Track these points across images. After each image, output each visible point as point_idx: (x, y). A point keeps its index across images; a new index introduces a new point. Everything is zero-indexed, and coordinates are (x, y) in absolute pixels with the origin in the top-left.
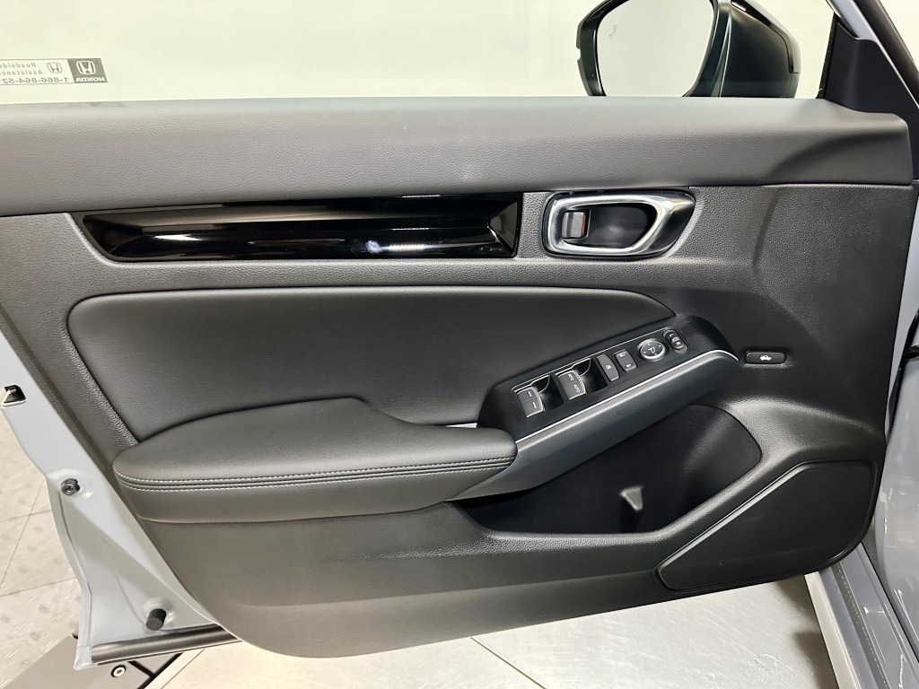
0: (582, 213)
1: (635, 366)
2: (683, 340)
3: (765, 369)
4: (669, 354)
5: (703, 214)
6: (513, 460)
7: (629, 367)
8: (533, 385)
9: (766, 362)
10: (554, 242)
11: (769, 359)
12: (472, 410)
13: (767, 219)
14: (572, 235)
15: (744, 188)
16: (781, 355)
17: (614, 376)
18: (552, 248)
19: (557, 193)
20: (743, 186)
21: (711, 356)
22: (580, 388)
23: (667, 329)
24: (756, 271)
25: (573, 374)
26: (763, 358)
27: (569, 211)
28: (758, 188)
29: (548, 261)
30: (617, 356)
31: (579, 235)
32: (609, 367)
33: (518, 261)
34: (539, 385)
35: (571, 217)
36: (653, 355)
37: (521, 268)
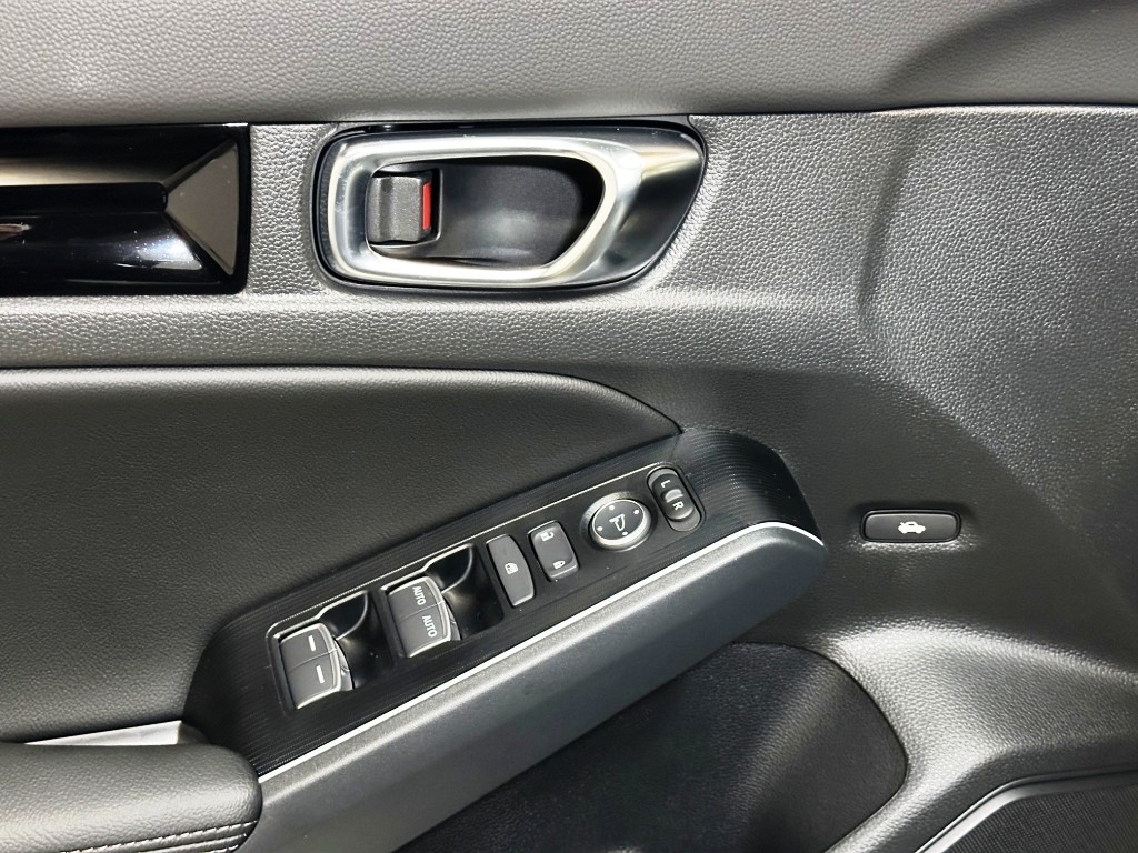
0: (418, 181)
1: (574, 567)
2: (692, 497)
3: (911, 556)
4: (657, 534)
5: (728, 180)
6: (250, 831)
7: (561, 567)
8: (324, 619)
9: (912, 538)
10: (348, 252)
11: (919, 529)
12: (169, 688)
13: (890, 193)
14: (395, 233)
15: (826, 118)
16: (946, 520)
17: (522, 594)
18: (342, 266)
19: (344, 126)
20: (824, 112)
21: (755, 537)
22: (439, 626)
23: (655, 469)
24: (868, 322)
25: (424, 587)
26: (905, 528)
27: (379, 174)
28: (861, 118)
29: (329, 302)
30: (536, 538)
31: (414, 234)
32: (512, 569)
33: (247, 303)
34: (338, 619)
35: (387, 187)
36: (620, 535)
37: (259, 319)
